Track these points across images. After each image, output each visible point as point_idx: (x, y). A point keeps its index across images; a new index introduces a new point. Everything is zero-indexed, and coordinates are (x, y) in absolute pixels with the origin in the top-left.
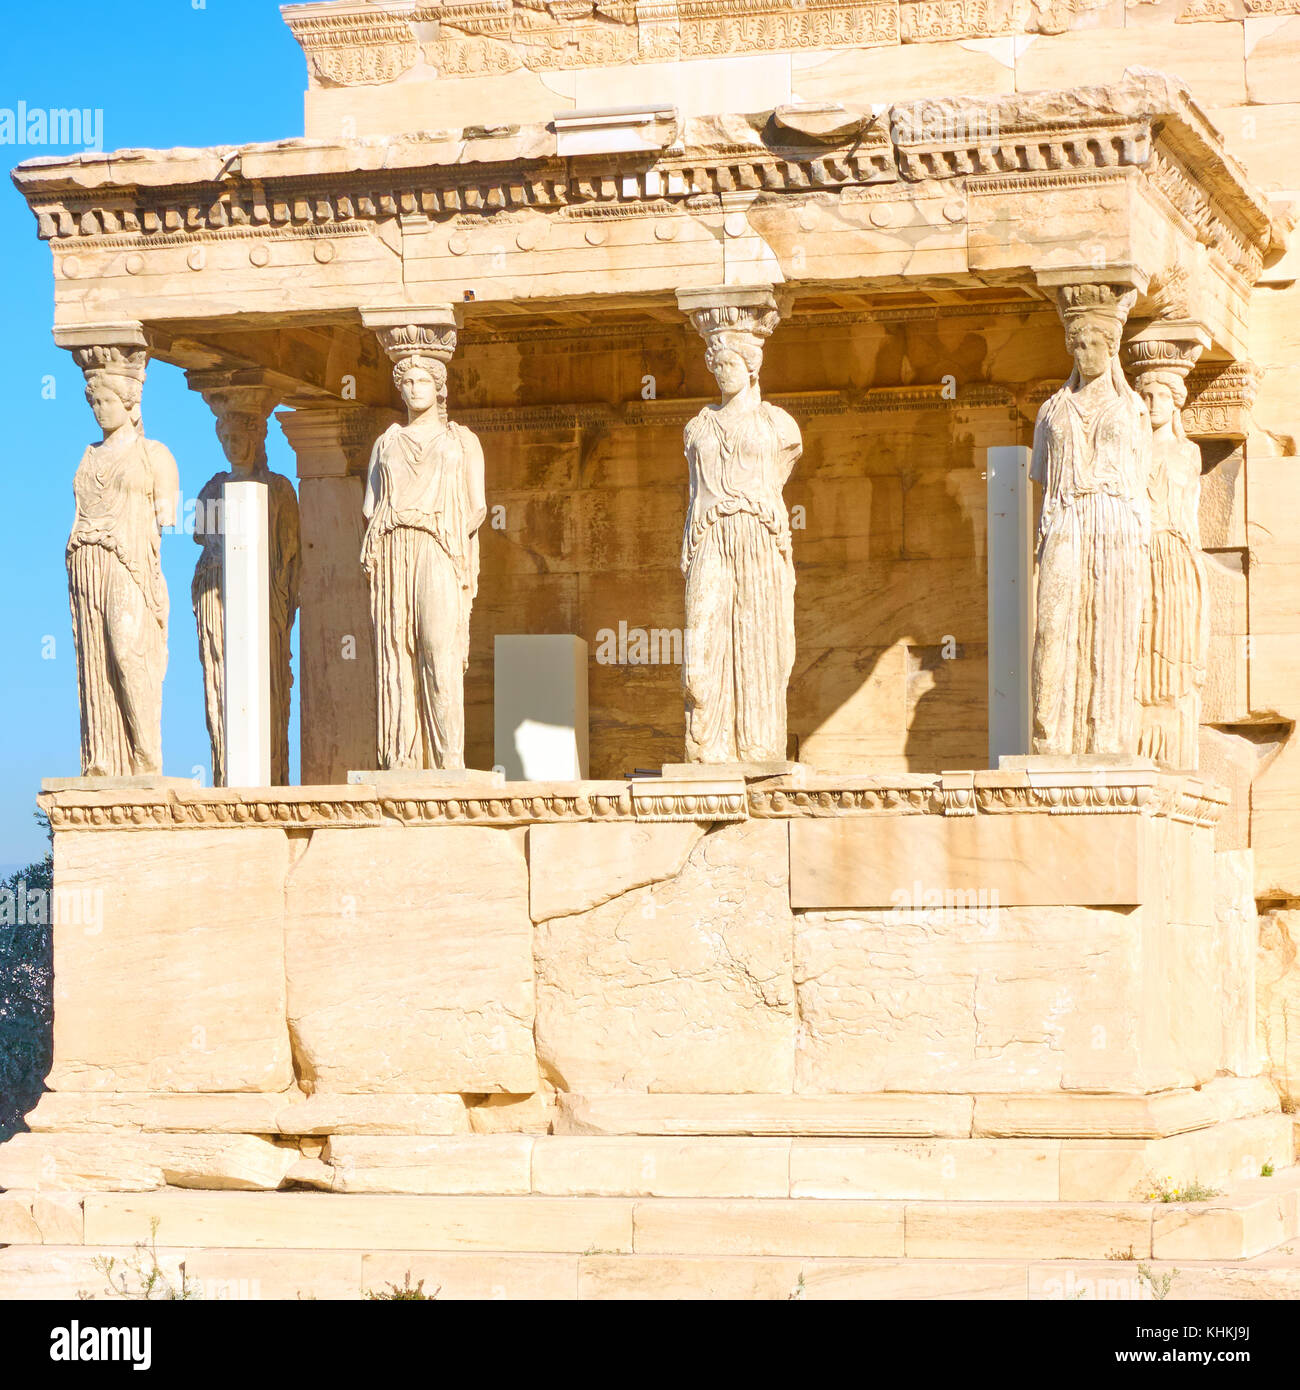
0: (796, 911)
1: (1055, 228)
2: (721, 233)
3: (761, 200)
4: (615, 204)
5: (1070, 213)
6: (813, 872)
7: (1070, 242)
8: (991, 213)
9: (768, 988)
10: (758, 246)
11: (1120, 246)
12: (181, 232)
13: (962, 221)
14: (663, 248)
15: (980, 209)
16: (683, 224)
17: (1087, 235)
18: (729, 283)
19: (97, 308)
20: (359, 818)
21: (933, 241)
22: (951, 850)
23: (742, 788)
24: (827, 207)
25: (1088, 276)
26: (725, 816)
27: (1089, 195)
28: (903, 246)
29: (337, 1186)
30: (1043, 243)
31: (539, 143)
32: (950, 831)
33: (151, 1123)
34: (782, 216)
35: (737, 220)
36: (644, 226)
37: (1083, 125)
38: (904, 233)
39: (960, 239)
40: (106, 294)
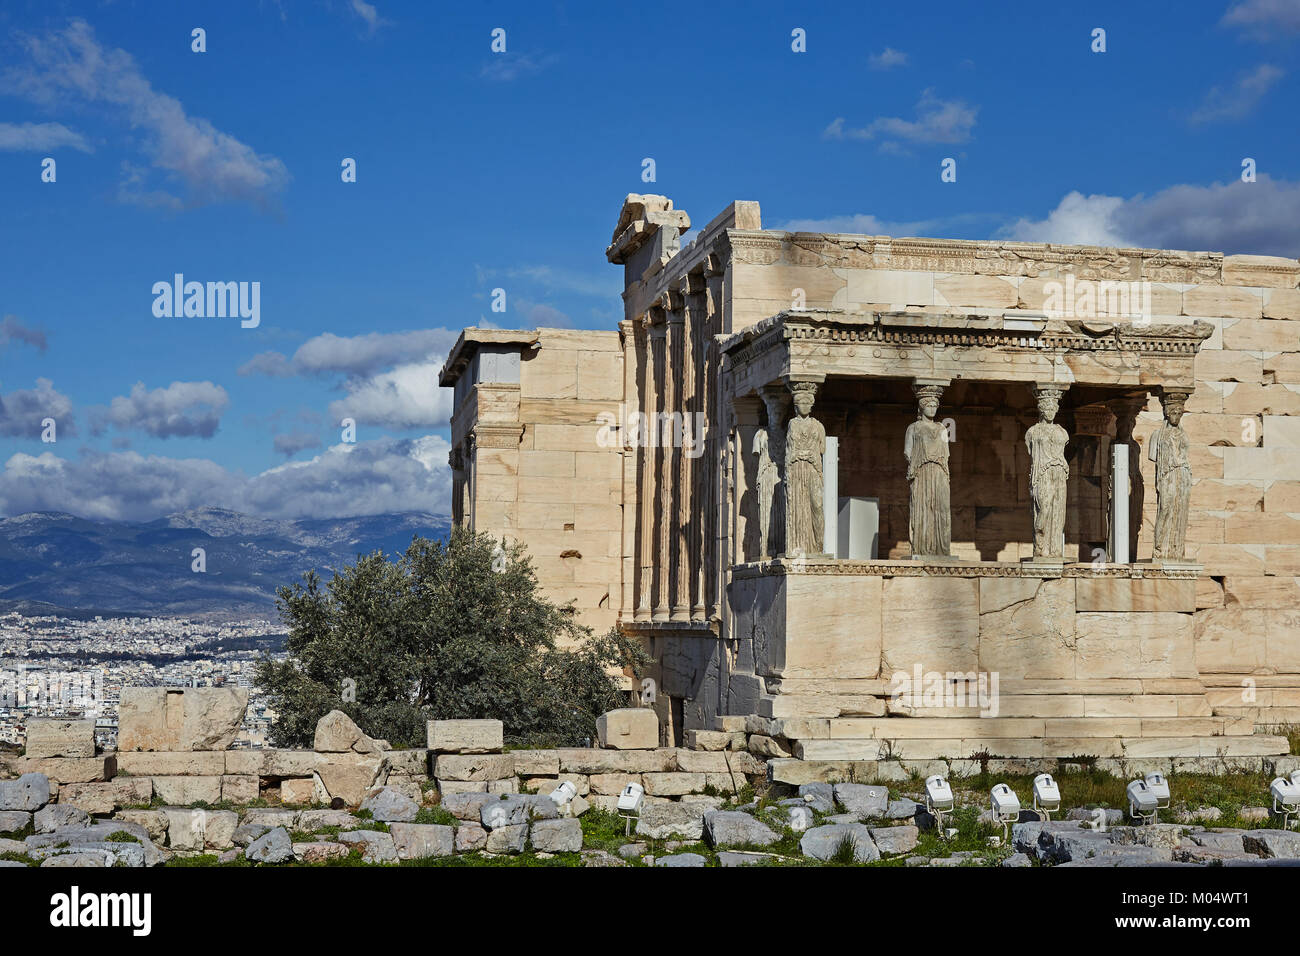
0: (1077, 612)
1: (1169, 372)
2: (1053, 362)
3: (1068, 352)
4: (1017, 348)
5: (1174, 368)
6: (1084, 598)
7: (1174, 377)
8: (1147, 365)
9: (1068, 640)
10: (1066, 368)
11: (1191, 381)
12: (848, 341)
13: (1139, 367)
14: (1032, 366)
15: (1145, 364)
16: (1041, 358)
17: (1180, 376)
18: (1055, 381)
19: (808, 367)
20: (915, 573)
21: (1128, 373)
22: (1133, 591)
23: (1062, 567)
24: (1093, 357)
25: (1181, 390)
26: (1055, 576)
27: (1181, 362)
28: (1117, 373)
29: (912, 715)
30: (1166, 377)
31: (997, 324)
32: (1132, 584)
33: (833, 691)
34: (1075, 359)
35: (1059, 359)
36: (1026, 357)
37: (1184, 338)
38: (1118, 369)
39: (1137, 373)
40: (813, 362)
